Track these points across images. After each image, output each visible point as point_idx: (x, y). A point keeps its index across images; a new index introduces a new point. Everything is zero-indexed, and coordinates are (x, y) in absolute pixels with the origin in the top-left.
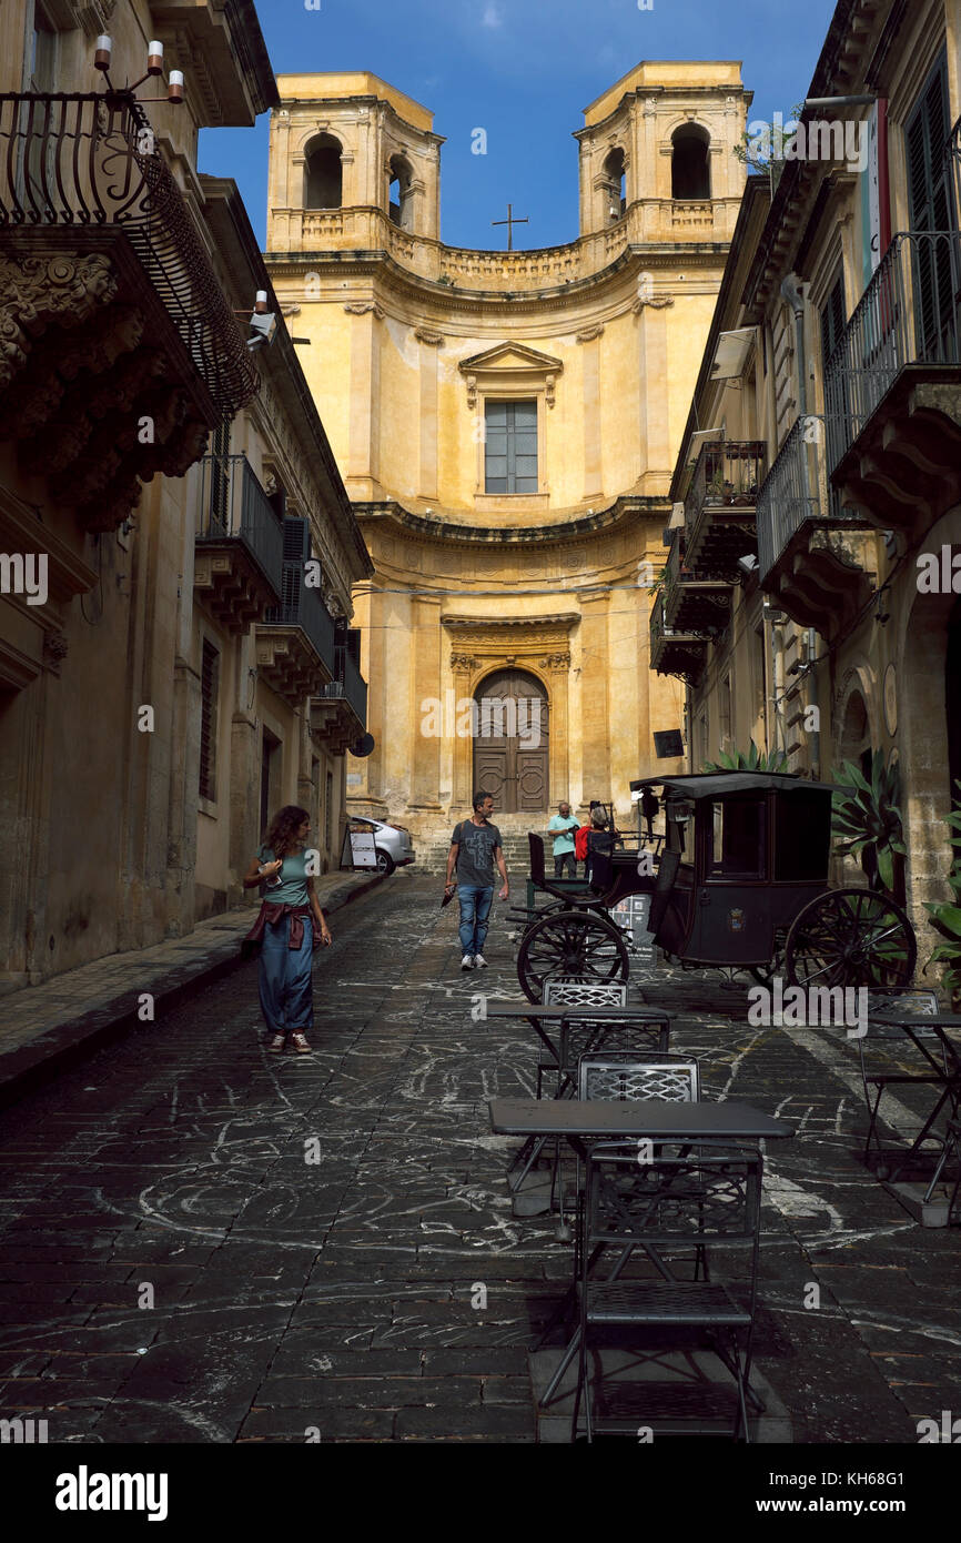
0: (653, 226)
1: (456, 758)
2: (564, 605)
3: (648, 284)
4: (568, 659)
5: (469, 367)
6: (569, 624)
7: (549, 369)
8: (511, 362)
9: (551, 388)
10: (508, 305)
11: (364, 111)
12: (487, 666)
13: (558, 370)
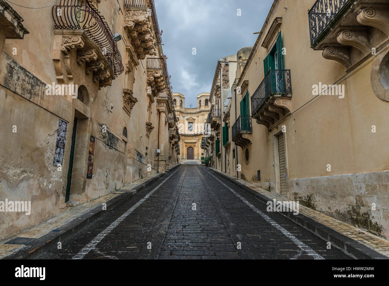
0: (203, 108)
1: (186, 155)
2: (195, 141)
3: (203, 113)
4: (195, 146)
5: (187, 119)
6: (196, 142)
7: (194, 120)
8: (191, 119)
9: (194, 121)
10: (191, 113)
11: (178, 97)
12: (188, 146)
13: (195, 120)
